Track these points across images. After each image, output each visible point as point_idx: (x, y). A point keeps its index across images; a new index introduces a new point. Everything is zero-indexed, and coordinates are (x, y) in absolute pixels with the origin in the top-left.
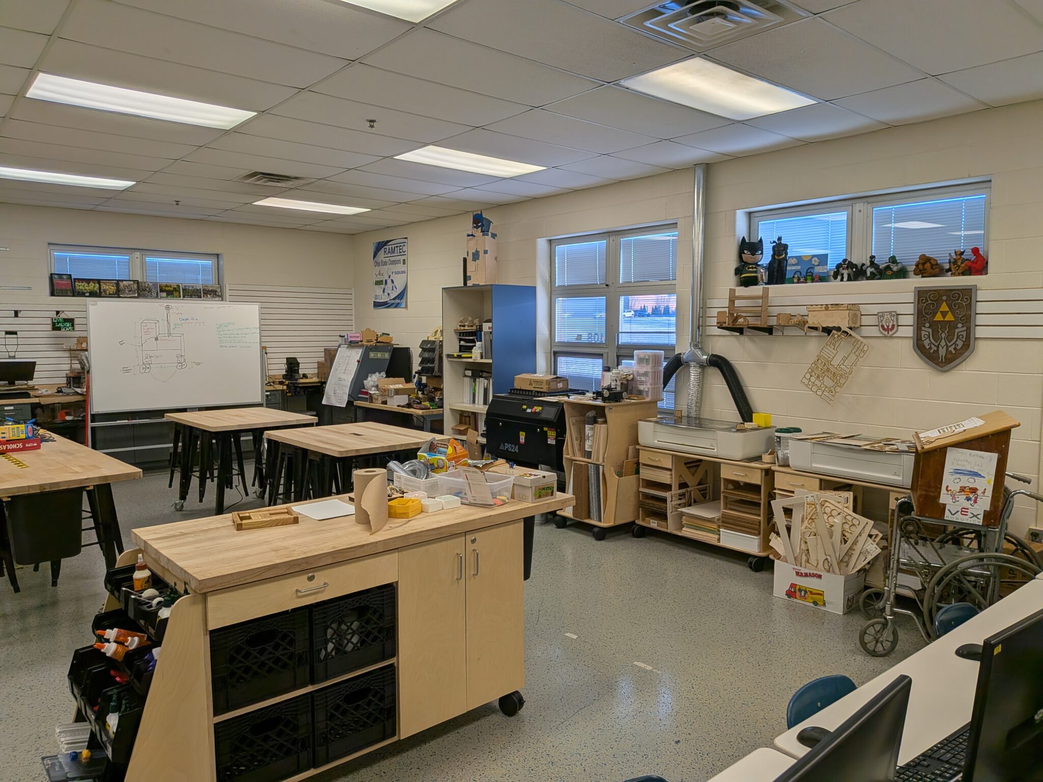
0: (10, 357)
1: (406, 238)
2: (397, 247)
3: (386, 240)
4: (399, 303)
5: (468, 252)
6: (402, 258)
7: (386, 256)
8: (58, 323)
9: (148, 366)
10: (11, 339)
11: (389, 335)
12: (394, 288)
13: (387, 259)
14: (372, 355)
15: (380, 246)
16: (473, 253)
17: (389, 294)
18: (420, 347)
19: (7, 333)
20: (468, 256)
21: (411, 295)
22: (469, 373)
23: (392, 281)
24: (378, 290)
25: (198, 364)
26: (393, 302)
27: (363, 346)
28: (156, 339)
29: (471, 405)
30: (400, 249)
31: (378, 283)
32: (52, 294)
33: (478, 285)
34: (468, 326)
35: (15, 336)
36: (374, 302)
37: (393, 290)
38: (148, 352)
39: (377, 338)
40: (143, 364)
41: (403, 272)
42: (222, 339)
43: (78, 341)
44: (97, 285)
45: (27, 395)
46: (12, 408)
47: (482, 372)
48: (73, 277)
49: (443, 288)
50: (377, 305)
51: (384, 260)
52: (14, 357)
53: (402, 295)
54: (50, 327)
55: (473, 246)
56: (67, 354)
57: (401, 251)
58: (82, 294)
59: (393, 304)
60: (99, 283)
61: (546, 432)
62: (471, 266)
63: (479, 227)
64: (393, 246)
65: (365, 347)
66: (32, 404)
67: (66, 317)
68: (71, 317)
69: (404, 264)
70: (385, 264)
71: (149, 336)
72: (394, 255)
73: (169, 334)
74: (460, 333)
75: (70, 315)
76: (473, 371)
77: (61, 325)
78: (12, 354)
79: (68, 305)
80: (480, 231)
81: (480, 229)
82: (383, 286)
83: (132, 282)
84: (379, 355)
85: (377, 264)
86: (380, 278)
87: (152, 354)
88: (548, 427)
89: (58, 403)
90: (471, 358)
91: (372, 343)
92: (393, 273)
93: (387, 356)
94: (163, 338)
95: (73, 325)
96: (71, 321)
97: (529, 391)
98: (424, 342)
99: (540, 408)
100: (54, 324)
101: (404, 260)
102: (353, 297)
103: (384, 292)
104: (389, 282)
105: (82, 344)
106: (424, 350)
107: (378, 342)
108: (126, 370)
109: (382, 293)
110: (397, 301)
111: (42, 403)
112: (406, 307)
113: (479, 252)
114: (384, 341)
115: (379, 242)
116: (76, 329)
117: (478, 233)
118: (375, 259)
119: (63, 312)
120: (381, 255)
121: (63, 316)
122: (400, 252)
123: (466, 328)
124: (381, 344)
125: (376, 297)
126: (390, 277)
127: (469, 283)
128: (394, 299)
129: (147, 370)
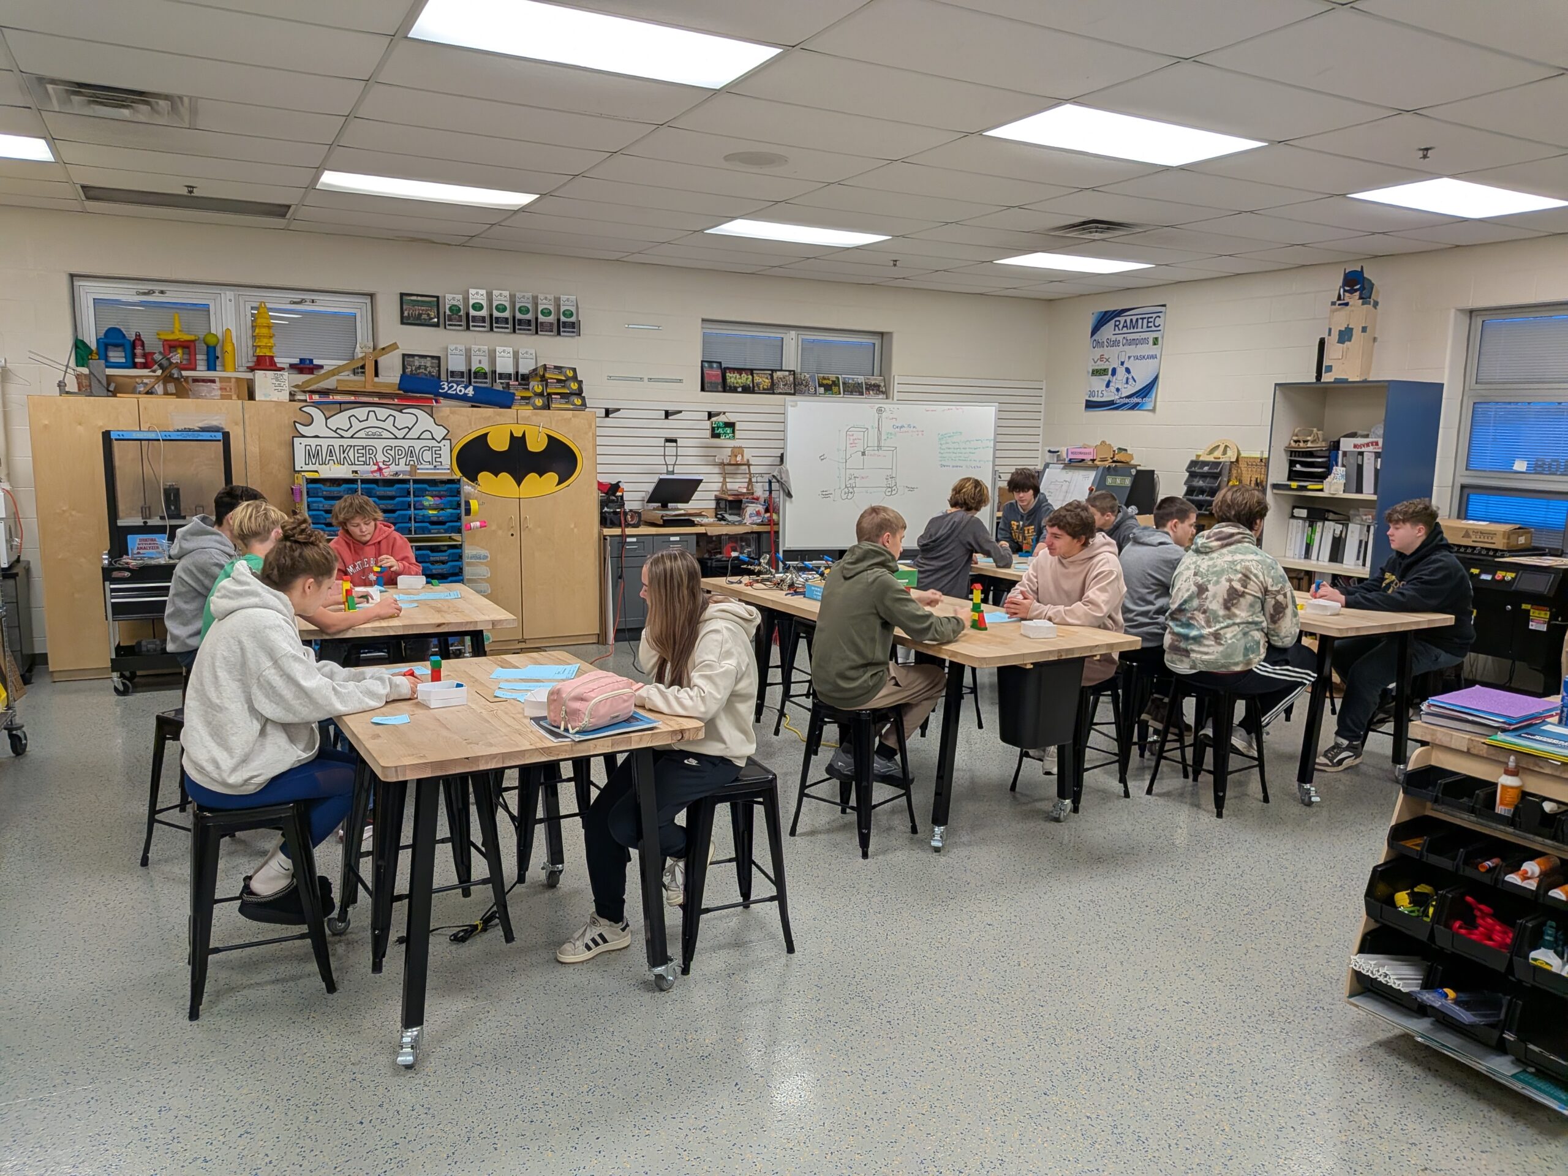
0: (668, 473)
1: (1164, 306)
2: (1143, 319)
3: (1121, 308)
4: (1138, 403)
5: (1330, 330)
6: (1151, 336)
7: (1117, 331)
8: (718, 428)
9: (851, 490)
10: (671, 449)
11: (1126, 450)
12: (1131, 381)
13: (1120, 338)
14: (1109, 481)
15: (1104, 319)
16: (1340, 331)
17: (1118, 390)
18: (1187, 470)
19: (668, 440)
20: (1330, 334)
21: (1162, 391)
22: (1304, 513)
23: (1128, 371)
24: (1098, 383)
25: (912, 489)
26: (1127, 401)
27: (1097, 467)
28: (863, 454)
29: (1302, 561)
30: (1148, 322)
31: (1096, 373)
32: (703, 389)
33: (1345, 381)
34: (1312, 442)
35: (674, 444)
36: (1087, 401)
37: (1127, 383)
38: (852, 471)
39: (1114, 455)
40: (846, 487)
41: (1153, 357)
42: (944, 455)
43: (732, 452)
44: (750, 377)
45: (692, 524)
46: (677, 538)
47: (1329, 511)
48: (723, 366)
49: (1276, 385)
50: (1091, 405)
51: (1114, 338)
52: (673, 473)
53: (1147, 390)
54: (708, 433)
55: (1341, 320)
56: (716, 470)
57: (1150, 325)
58: (734, 390)
59: (1125, 404)
60: (752, 374)
61: (1529, 611)
62: (1334, 352)
63: (1356, 291)
64: (1135, 317)
65: (1101, 469)
66: (698, 535)
67: (727, 420)
68: (732, 420)
69: (1155, 344)
70: (1116, 343)
71: (855, 449)
72: (1135, 330)
73: (879, 447)
74: (1292, 452)
75: (730, 418)
76: (1310, 511)
77: (720, 431)
78: (670, 468)
79: (730, 405)
80: (1357, 297)
81: (1357, 293)
82: (1106, 378)
83: (787, 373)
84: (1118, 481)
85: (1098, 344)
86: (1101, 365)
87: (857, 473)
88: (1532, 605)
89: (726, 535)
90: (1321, 490)
91: (1106, 463)
92: (1129, 357)
93: (1128, 482)
94: (872, 452)
95: (733, 432)
96: (731, 425)
97: (1467, 547)
98: (1193, 463)
99: (1513, 575)
100: (713, 429)
101: (1156, 339)
102: (1043, 393)
103: (1108, 386)
104: (1121, 371)
105: (736, 456)
106: (1192, 475)
107: (1114, 462)
108: (826, 495)
109: (1104, 388)
110: (1135, 400)
111: (709, 534)
112: (1153, 410)
113: (1352, 329)
114: (1123, 460)
115: (1106, 312)
116: (736, 437)
117: (1354, 299)
118: (1095, 337)
119: (724, 413)
120: (1108, 331)
121: (722, 419)
122: (1148, 327)
123: (1309, 445)
124: (1118, 465)
125: (1092, 393)
126: (1122, 363)
127: (1327, 378)
128: (1128, 397)
129: (850, 496)
